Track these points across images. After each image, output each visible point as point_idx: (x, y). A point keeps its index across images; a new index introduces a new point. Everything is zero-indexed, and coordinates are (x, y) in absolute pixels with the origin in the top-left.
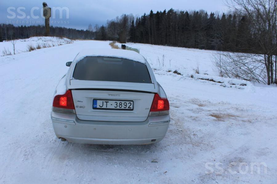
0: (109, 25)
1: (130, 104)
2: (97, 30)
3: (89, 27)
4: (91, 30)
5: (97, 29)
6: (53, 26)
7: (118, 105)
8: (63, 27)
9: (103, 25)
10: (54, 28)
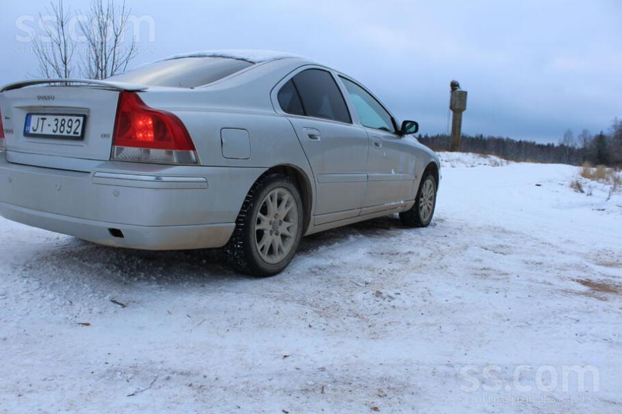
0: (617, 132)
1: (78, 123)
2: (585, 145)
3: (565, 136)
4: (570, 145)
5: (585, 140)
6: (484, 136)
7: (59, 125)
8: (505, 137)
9: (602, 132)
10: (485, 140)
